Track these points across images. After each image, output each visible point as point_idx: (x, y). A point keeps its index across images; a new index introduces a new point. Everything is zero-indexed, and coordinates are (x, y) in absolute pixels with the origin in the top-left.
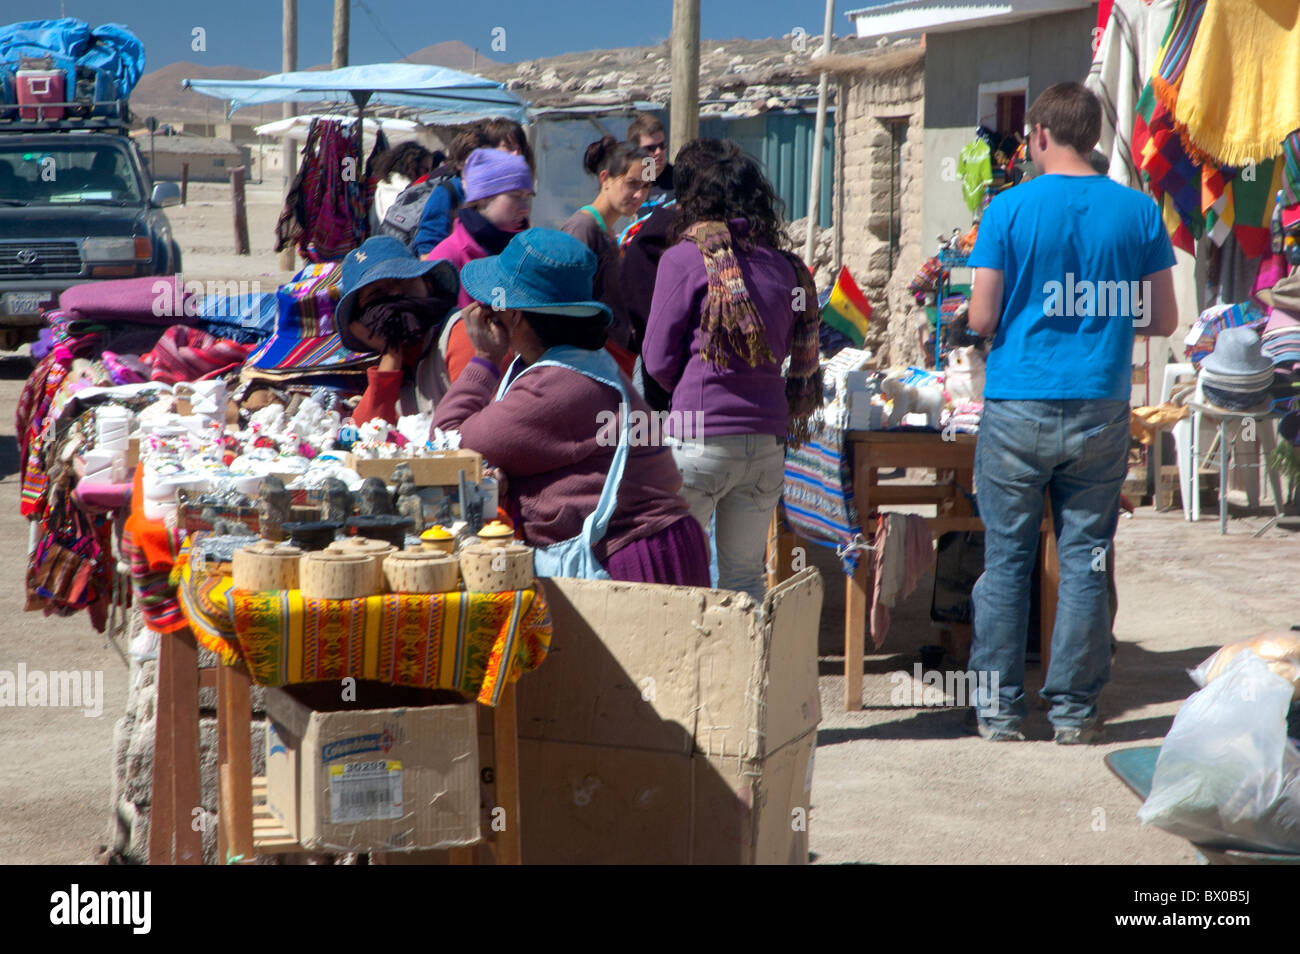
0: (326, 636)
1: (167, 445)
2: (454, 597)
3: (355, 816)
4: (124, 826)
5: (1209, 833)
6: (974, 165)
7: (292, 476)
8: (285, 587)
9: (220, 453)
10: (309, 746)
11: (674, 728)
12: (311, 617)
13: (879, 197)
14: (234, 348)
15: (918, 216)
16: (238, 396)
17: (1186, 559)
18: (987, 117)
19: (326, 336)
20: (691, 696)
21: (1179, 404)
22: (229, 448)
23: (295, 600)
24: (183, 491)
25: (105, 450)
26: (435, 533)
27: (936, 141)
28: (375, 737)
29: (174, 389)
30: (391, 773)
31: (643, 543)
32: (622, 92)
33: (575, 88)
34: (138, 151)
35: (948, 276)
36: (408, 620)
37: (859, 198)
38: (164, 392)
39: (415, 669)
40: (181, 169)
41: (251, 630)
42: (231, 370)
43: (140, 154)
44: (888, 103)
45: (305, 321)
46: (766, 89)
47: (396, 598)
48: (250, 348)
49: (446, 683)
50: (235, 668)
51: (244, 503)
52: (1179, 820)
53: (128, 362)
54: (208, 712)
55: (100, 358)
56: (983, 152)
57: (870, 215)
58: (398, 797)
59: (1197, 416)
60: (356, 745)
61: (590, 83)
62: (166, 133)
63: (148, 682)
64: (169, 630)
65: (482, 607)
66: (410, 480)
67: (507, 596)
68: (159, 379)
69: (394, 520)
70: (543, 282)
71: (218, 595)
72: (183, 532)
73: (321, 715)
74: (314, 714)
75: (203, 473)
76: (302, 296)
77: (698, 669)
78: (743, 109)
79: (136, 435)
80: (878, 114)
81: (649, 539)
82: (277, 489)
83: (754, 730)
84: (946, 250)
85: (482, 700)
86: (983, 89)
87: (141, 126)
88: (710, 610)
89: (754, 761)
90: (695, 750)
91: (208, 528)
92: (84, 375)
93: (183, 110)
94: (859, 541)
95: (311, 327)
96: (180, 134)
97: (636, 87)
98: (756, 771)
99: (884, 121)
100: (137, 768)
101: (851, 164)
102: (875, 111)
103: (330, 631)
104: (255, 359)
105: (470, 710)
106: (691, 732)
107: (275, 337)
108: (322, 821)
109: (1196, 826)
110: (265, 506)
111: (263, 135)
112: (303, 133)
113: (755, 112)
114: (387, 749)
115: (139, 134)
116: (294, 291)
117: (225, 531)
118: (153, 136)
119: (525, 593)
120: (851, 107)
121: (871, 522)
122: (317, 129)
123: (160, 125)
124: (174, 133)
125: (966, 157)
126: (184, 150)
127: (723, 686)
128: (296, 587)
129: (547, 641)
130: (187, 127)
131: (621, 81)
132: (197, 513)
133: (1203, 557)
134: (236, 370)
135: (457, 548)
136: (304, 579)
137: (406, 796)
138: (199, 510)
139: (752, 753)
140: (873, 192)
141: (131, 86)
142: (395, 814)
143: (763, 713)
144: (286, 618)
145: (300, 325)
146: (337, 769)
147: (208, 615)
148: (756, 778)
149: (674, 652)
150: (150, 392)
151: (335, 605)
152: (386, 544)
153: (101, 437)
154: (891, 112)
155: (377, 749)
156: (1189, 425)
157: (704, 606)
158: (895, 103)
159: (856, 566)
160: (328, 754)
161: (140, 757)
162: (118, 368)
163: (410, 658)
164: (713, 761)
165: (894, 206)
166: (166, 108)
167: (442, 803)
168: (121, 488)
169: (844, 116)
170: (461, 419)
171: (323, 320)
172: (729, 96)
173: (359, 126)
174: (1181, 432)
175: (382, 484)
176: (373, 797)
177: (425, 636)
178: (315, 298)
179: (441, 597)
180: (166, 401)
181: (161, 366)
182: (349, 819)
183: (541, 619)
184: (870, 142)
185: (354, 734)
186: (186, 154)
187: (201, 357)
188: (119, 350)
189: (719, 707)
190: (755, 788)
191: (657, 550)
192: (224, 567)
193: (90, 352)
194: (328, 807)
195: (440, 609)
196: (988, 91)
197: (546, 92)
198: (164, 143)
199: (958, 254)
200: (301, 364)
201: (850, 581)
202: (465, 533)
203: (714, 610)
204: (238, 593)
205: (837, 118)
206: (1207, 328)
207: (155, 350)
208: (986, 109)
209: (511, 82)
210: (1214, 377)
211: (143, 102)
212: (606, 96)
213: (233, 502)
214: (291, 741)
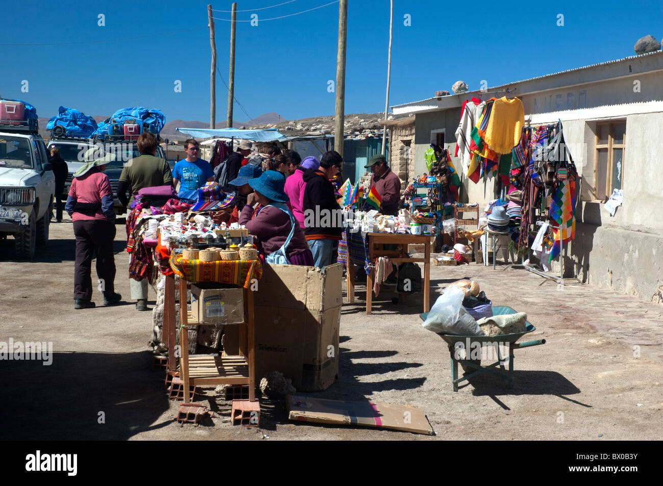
0: (206, 270)
1: (167, 228)
2: (237, 261)
3: (212, 315)
4: (155, 334)
5: (440, 330)
6: (429, 156)
7: (199, 235)
8: (196, 259)
9: (181, 231)
10: (201, 298)
11: (300, 303)
12: (201, 265)
13: (402, 166)
14: (187, 205)
15: (413, 172)
16: (187, 218)
17: (480, 276)
18: (433, 141)
19: (212, 202)
20: (305, 294)
21: (482, 230)
22: (183, 229)
23: (198, 262)
24: (171, 238)
25: (151, 230)
26: (233, 246)
27: (418, 148)
28: (218, 296)
29: (170, 216)
30: (222, 305)
31: (296, 256)
32: (323, 131)
33: (308, 130)
34: (162, 150)
35: (416, 190)
36: (226, 267)
37: (396, 166)
38: (167, 217)
39: (228, 279)
40: (177, 156)
41: (187, 269)
42: (186, 211)
43: (163, 151)
44: (405, 136)
45: (206, 197)
46: (370, 131)
47: (223, 261)
48: (191, 205)
49: (235, 282)
50: (183, 278)
51: (187, 241)
52: (433, 327)
53: (158, 209)
54: (177, 302)
55: (150, 208)
56: (432, 152)
57: (399, 172)
58: (223, 311)
59: (488, 233)
60: (213, 298)
61: (313, 128)
62: (172, 145)
63: (162, 294)
64: (167, 274)
65: (244, 264)
66: (229, 235)
67: (250, 261)
68: (166, 213)
69: (224, 244)
70: (272, 184)
71: (179, 260)
72: (171, 249)
73: (204, 290)
74: (202, 290)
75: (177, 235)
76: (205, 191)
77: (306, 287)
78: (360, 137)
79: (159, 227)
80: (402, 139)
81: (297, 255)
82: (195, 237)
83: (321, 303)
84: (415, 182)
85: (244, 287)
86: (432, 132)
87: (163, 142)
88: (309, 272)
89: (321, 312)
90: (306, 309)
91: (177, 247)
92: (145, 213)
93: (178, 136)
94: (370, 265)
95: (207, 199)
96: (177, 145)
97: (328, 129)
98: (322, 314)
99: (403, 141)
100: (159, 317)
101: (394, 155)
102: (401, 138)
103: (206, 269)
104: (192, 208)
105: (241, 290)
106: (305, 304)
107: (198, 202)
108: (204, 316)
109: (437, 328)
110: (192, 241)
111: (203, 145)
112: (214, 144)
113: (364, 138)
114: (221, 299)
115: (163, 144)
116: (203, 189)
117: (182, 248)
118: (167, 145)
119: (255, 260)
120: (393, 137)
121: (374, 259)
122: (218, 143)
123: (170, 141)
124: (174, 144)
125: (427, 153)
126: (178, 150)
127: (313, 292)
128: (198, 259)
129: (261, 273)
130: (179, 142)
131: (323, 128)
132: (174, 243)
133: (485, 275)
134: (187, 211)
135: (238, 250)
136: (200, 256)
137: (225, 311)
138: (175, 243)
139: (321, 309)
140: (400, 165)
141: (161, 129)
142: (222, 315)
143: (323, 298)
144: (195, 266)
145: (205, 199)
146: (208, 304)
147: (176, 265)
148: (321, 316)
149: (300, 283)
150: (163, 217)
151: (208, 263)
152: (221, 249)
153: (150, 227)
154: (405, 139)
155: (218, 299)
156: (485, 236)
157: (308, 271)
158: (407, 136)
159: (369, 272)
160: (205, 300)
161: (160, 314)
162: (155, 210)
163: (226, 276)
164: (310, 311)
165: (407, 169)
166: (172, 135)
167: (234, 313)
168: (155, 241)
169: (391, 140)
170: (246, 222)
171: (211, 197)
172: (357, 133)
173: (232, 142)
174: (483, 238)
175: (222, 236)
176: (217, 311)
177: (230, 271)
178: (209, 191)
179: (234, 261)
180: (168, 219)
181: (166, 210)
182: (211, 316)
183: (259, 267)
184: (399, 148)
185: (213, 295)
186: (178, 152)
187: (177, 208)
188: (154, 206)
189: (312, 297)
190: (321, 318)
191: (299, 258)
192: (181, 254)
193: (147, 207)
194: (206, 313)
195: (234, 264)
196: (434, 132)
197: (298, 131)
198: (171, 148)
199: (419, 184)
200: (205, 209)
201: (368, 277)
202: (241, 246)
203: (310, 272)
204: (184, 260)
205: (389, 141)
206: (491, 206)
207: (165, 206)
208: (433, 138)
209: (287, 127)
210: (491, 221)
211: (164, 134)
212: (317, 133)
213: (184, 241)
214: (197, 298)
